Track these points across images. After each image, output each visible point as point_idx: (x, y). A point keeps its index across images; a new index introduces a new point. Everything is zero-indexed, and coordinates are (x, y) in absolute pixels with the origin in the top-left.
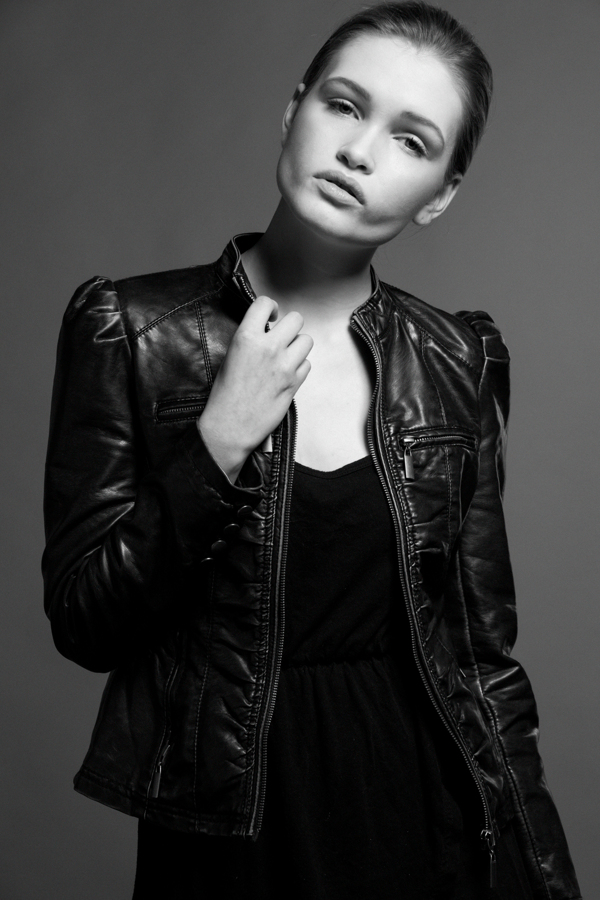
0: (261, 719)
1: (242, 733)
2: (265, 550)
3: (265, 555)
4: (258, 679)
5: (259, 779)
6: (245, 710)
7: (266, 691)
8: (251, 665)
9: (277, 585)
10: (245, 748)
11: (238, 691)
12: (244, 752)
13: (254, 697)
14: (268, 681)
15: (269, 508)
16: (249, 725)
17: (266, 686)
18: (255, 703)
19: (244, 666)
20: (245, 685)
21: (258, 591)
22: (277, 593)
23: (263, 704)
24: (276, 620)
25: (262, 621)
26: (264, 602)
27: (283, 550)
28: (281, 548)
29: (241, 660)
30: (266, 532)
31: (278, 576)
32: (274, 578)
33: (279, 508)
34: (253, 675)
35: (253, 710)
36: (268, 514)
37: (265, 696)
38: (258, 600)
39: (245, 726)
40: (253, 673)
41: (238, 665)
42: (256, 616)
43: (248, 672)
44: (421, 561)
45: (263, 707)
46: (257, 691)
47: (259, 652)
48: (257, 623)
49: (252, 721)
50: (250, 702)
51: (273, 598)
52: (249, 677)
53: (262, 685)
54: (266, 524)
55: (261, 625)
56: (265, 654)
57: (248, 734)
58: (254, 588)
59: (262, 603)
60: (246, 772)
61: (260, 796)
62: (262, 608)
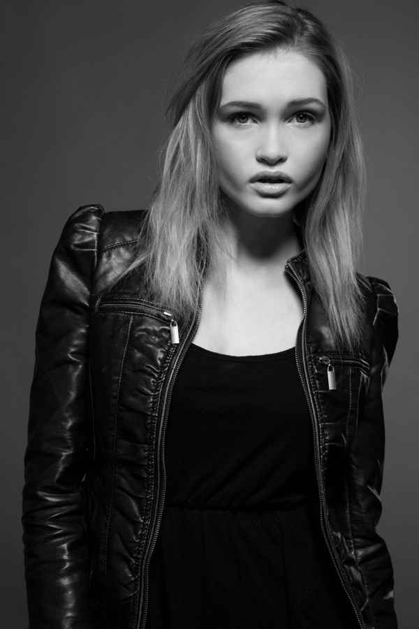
0: (145, 552)
1: (131, 564)
2: (152, 419)
3: (151, 423)
4: (145, 520)
5: (141, 601)
6: (134, 545)
7: (150, 530)
8: (140, 509)
9: (159, 447)
10: (134, 576)
11: (130, 528)
12: (133, 579)
13: (141, 534)
14: (152, 522)
15: (157, 387)
16: (136, 557)
17: (150, 526)
18: (141, 539)
19: (136, 508)
20: (135, 523)
21: (146, 451)
22: (159, 453)
23: (147, 540)
24: (159, 474)
25: (149, 474)
26: (150, 459)
27: (164, 420)
28: (162, 418)
29: (134, 504)
30: (153, 405)
31: (159, 440)
32: (157, 442)
33: (164, 387)
34: (141, 517)
35: (139, 545)
36: (156, 391)
37: (149, 533)
38: (145, 458)
39: (134, 558)
40: (142, 515)
41: (132, 507)
42: (145, 470)
43: (138, 514)
44: (329, 451)
45: (147, 543)
46: (143, 530)
47: (146, 498)
48: (145, 475)
49: (139, 554)
50: (138, 538)
51: (156, 456)
52: (138, 518)
53: (147, 525)
54: (154, 399)
55: (148, 478)
56: (151, 500)
57: (136, 565)
58: (144, 448)
59: (149, 460)
60: (134, 595)
61: (142, 616)
62: (148, 464)
